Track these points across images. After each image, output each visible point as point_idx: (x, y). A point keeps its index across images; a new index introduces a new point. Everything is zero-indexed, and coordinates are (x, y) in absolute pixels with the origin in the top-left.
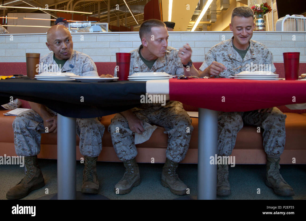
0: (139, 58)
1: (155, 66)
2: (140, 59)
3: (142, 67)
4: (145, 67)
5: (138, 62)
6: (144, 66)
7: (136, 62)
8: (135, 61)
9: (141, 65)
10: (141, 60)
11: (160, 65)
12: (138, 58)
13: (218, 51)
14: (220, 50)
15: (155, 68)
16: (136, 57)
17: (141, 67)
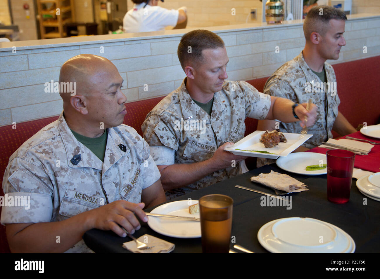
0: (191, 101)
1: (215, 110)
2: (193, 102)
3: (200, 114)
4: (203, 113)
5: (190, 107)
6: (201, 112)
7: (186, 109)
8: (184, 108)
9: (196, 112)
10: (195, 104)
11: (221, 108)
12: (189, 102)
13: (292, 81)
14: (294, 78)
15: (216, 114)
16: (185, 101)
17: (197, 115)
